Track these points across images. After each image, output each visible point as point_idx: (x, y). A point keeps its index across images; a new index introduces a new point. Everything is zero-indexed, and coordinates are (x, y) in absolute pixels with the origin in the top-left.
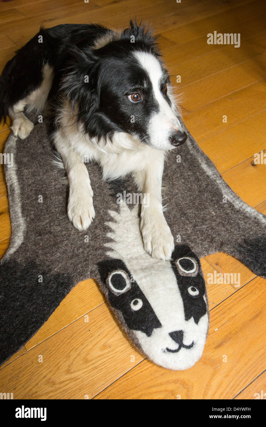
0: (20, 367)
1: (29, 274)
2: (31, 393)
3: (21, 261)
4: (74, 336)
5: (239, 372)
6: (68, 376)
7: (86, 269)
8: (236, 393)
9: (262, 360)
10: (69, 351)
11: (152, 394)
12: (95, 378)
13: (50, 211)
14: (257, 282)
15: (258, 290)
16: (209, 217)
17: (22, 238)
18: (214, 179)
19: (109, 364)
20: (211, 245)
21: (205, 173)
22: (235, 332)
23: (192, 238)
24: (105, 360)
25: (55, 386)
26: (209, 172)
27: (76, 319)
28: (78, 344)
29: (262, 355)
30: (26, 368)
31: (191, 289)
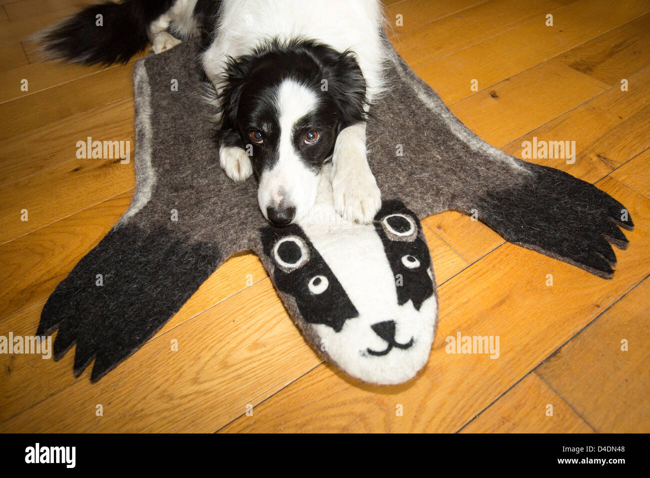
0: (121, 372)
1: (155, 244)
2: (135, 411)
3: (144, 226)
4: (208, 329)
5: (472, 386)
6: (195, 388)
7: (242, 236)
8: (468, 419)
9: (511, 368)
10: (199, 351)
11: (328, 418)
12: (237, 392)
13: (194, 159)
14: (502, 252)
15: (505, 264)
16: (432, 161)
17: (150, 195)
18: (438, 112)
19: (262, 372)
20: (437, 199)
21: (424, 105)
22: (468, 325)
23: (407, 190)
24: (255, 365)
25: (173, 402)
26: (430, 103)
27: (214, 303)
28: (214, 341)
29: (511, 361)
30: (130, 373)
31: (407, 258)
